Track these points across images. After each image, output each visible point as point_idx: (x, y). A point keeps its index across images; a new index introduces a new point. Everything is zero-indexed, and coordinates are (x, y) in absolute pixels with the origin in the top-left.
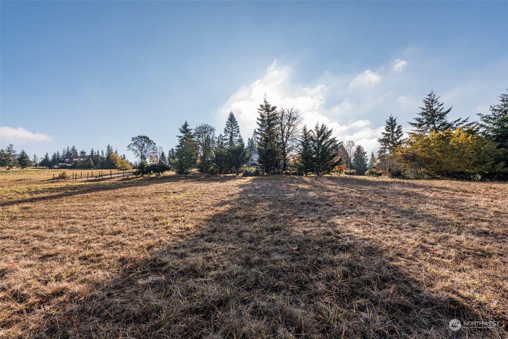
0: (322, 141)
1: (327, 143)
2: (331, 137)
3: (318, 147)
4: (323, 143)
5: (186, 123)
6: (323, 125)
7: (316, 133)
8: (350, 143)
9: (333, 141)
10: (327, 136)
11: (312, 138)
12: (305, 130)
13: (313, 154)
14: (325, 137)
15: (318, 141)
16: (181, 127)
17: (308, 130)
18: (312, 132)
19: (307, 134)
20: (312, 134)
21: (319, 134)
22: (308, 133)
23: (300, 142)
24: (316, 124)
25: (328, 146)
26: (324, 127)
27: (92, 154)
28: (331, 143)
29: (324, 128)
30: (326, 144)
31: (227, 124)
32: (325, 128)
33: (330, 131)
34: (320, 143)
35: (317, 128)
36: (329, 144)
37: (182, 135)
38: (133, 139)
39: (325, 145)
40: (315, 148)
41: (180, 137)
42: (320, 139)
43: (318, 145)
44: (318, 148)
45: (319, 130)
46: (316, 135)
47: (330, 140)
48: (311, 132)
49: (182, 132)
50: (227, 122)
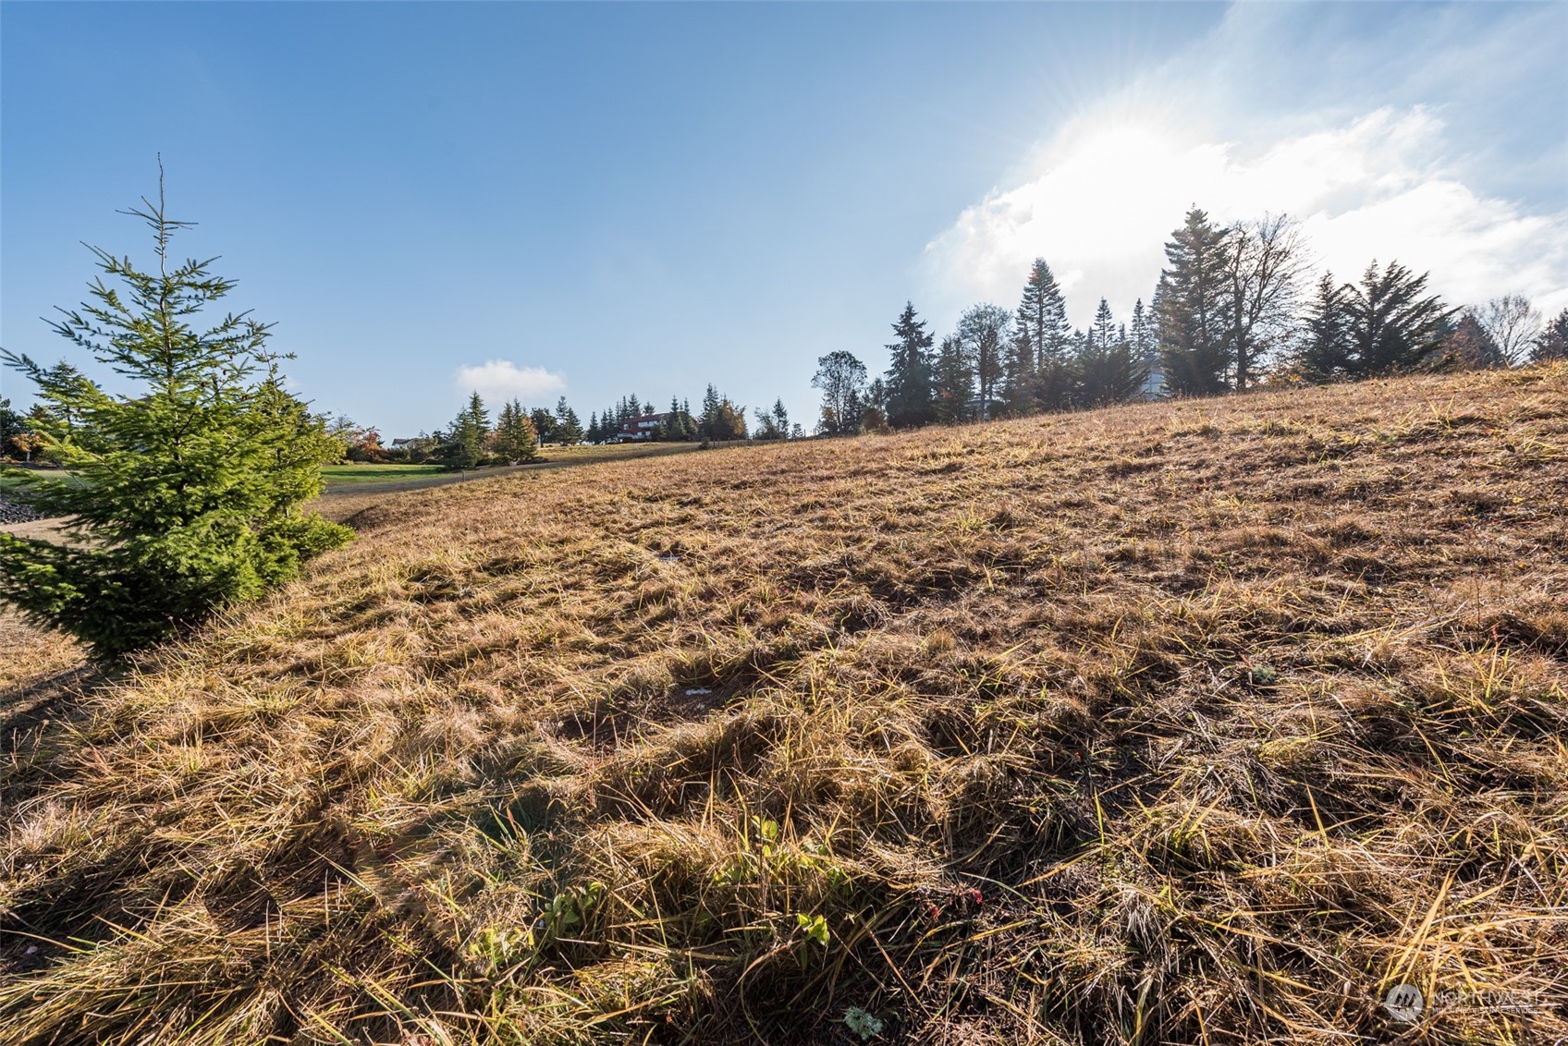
0: (1386, 310)
1: (1404, 315)
2: (1418, 299)
3: (1371, 328)
4: (1389, 319)
5: (909, 308)
6: (1393, 266)
7: (1365, 291)
8: (1511, 307)
9: (1429, 306)
10: (1407, 293)
11: (1349, 308)
12: (1325, 286)
13: (1350, 352)
14: (1398, 299)
15: (1372, 312)
16: (897, 321)
17: (1336, 285)
18: (1353, 289)
19: (1331, 299)
20: (1352, 295)
21: (1376, 293)
22: (1338, 293)
23: (1304, 322)
24: (1369, 266)
25: (1407, 323)
26: (1396, 271)
27: (675, 409)
28: (1418, 315)
29: (1394, 276)
30: (1399, 318)
31: (1026, 297)
32: (1400, 272)
33: (1419, 282)
34: (1376, 318)
35: (1371, 276)
36: (1412, 319)
37: (900, 340)
38: (823, 361)
39: (1395, 321)
40: (1359, 334)
41: (895, 348)
42: (1377, 307)
43: (1370, 325)
44: (1370, 332)
45: (1379, 280)
46: (1367, 298)
47: (1415, 308)
48: (1348, 290)
49: (901, 333)
50: (1027, 290)
